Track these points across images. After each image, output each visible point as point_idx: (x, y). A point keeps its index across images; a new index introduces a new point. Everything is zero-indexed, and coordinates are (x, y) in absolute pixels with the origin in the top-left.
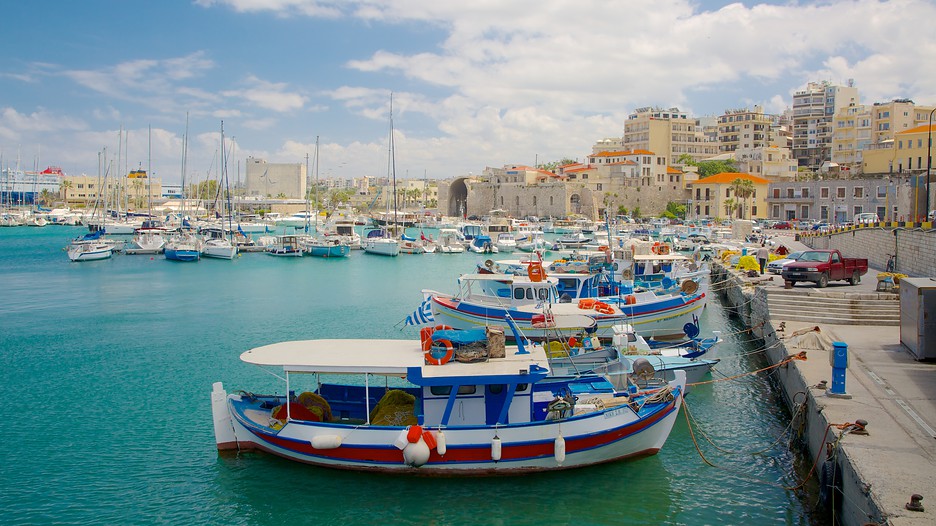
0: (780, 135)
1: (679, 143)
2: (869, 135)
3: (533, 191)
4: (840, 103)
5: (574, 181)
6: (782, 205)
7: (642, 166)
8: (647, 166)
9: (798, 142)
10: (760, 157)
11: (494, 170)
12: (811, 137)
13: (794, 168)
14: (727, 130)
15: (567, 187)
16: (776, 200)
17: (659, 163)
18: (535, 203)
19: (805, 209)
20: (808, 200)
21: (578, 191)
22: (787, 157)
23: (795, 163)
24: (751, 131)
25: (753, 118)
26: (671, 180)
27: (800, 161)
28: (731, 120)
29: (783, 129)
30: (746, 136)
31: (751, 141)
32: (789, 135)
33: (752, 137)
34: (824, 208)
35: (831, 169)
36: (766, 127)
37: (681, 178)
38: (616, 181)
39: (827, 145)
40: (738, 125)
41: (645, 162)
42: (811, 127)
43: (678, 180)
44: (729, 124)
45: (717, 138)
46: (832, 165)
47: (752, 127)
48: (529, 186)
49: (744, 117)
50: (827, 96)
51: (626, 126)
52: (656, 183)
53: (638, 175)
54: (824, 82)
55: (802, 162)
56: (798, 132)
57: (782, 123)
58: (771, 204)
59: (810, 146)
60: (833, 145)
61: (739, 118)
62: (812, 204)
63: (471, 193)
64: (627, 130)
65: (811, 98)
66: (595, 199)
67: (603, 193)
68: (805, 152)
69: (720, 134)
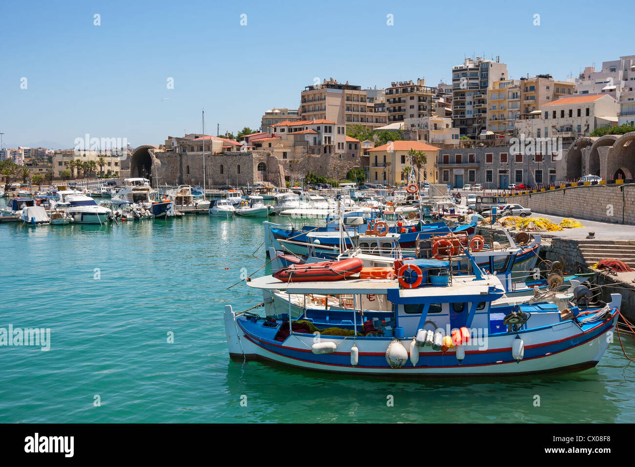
0: (439, 106)
1: (354, 113)
2: (517, 107)
3: (219, 160)
4: (493, 78)
5: (260, 150)
6: (451, 169)
7: (324, 135)
8: (328, 135)
9: (456, 112)
10: (427, 126)
11: (178, 139)
12: (468, 108)
13: (456, 137)
14: (395, 102)
15: (254, 155)
16: (446, 166)
17: (339, 132)
18: (222, 172)
19: (472, 173)
20: (475, 165)
21: (264, 159)
22: (450, 126)
23: (457, 131)
24: (415, 102)
25: (418, 90)
26: (350, 148)
27: (461, 129)
28: (397, 91)
29: (442, 100)
30: (412, 107)
31: (415, 111)
32: (447, 106)
33: (416, 107)
34: (489, 172)
35: (488, 137)
36: (428, 99)
37: (359, 146)
38: (300, 149)
39: (483, 115)
40: (406, 97)
41: (326, 131)
42: (468, 99)
43: (356, 148)
44: (396, 96)
45: (385, 108)
46: (490, 133)
47: (416, 99)
48: (216, 155)
49: (409, 89)
50: (481, 71)
51: (303, 97)
52: (337, 151)
53: (320, 143)
54: (478, 58)
55: (463, 132)
56: (456, 103)
57: (440, 95)
58: (441, 169)
59: (468, 116)
60: (488, 115)
61: (405, 91)
62: (478, 169)
63: (156, 161)
64: (304, 100)
65: (469, 72)
66: (281, 167)
67: (288, 160)
68: (463, 122)
69: (387, 105)
